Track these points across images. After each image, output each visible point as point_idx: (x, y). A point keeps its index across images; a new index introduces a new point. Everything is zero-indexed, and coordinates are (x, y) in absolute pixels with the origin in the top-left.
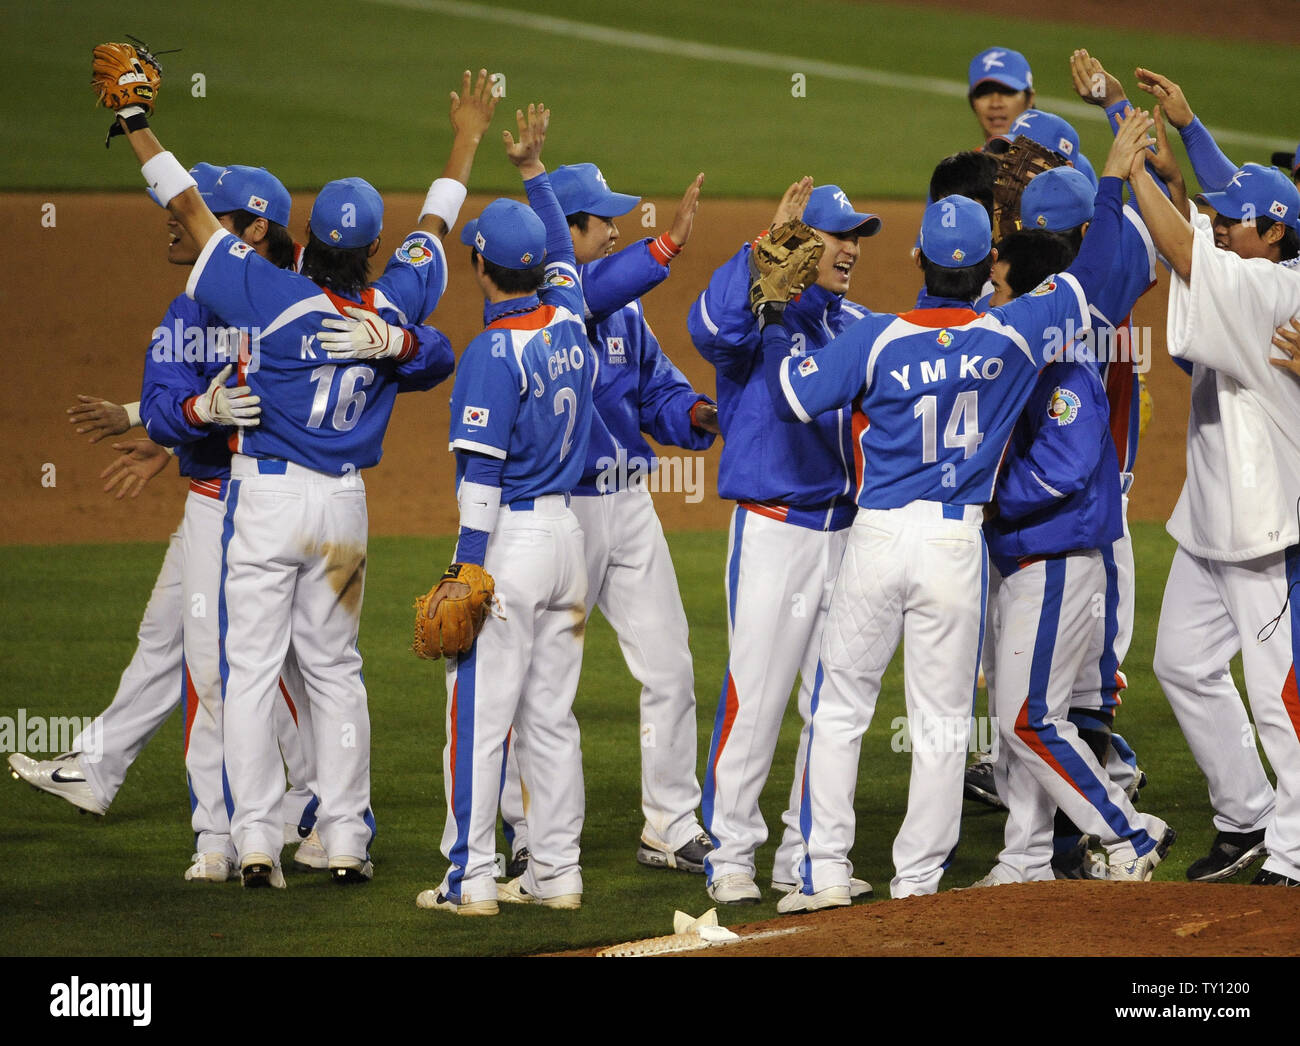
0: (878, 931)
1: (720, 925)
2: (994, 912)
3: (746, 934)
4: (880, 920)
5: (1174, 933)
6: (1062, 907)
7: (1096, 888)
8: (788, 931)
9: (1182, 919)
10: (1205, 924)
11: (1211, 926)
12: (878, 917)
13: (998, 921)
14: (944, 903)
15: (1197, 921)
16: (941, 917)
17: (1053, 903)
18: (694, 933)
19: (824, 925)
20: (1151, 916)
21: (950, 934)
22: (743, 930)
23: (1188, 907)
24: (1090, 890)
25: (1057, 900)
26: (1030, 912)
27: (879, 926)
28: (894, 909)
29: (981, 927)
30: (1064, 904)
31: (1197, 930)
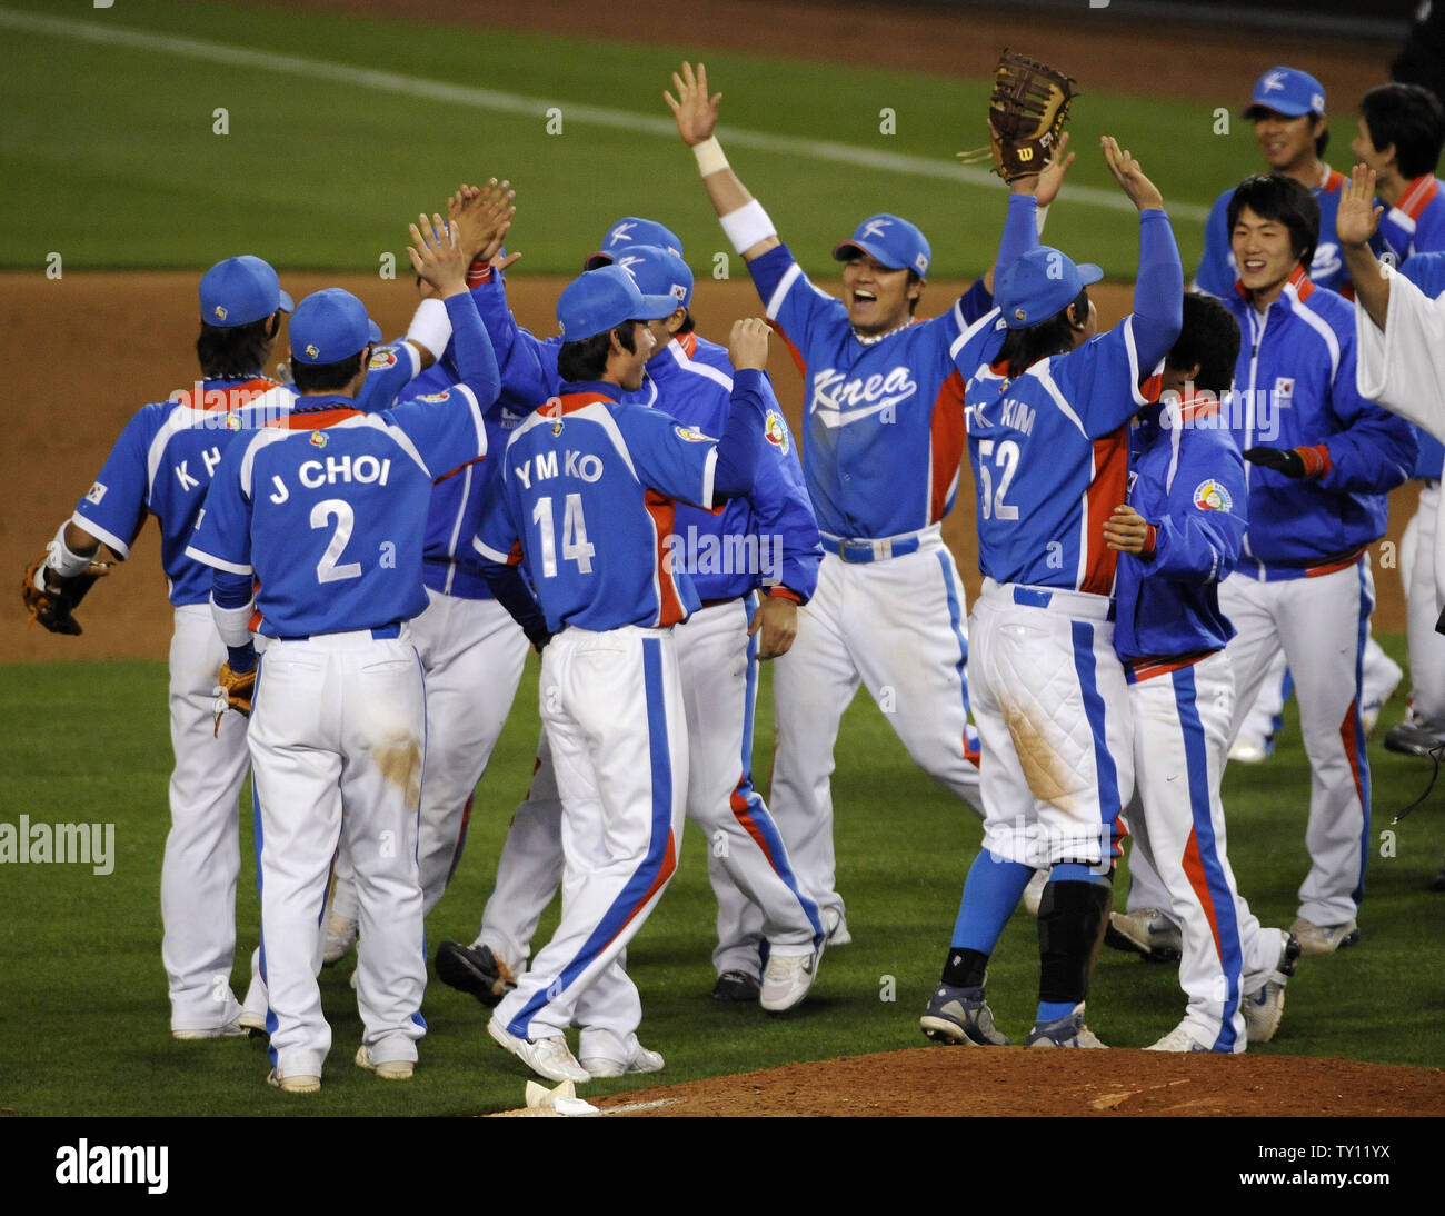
0: (756, 1103)
1: (577, 1097)
2: (888, 1081)
3: (608, 1108)
4: (758, 1092)
5: (1091, 1106)
6: (964, 1077)
7: (1001, 1055)
8: (654, 1104)
9: (1100, 1090)
10: (1125, 1095)
11: (1132, 1098)
12: (756, 1088)
13: (892, 1092)
14: (831, 1072)
15: (1116, 1093)
16: (827, 1087)
17: (954, 1072)
18: (549, 1106)
19: (696, 1097)
20: (1063, 1086)
21: (837, 1108)
22: (604, 1103)
23: (1105, 1076)
24: (995, 1058)
25: (958, 1068)
26: (928, 1083)
27: (757, 1099)
28: (774, 1079)
29: (873, 1099)
30: (967, 1073)
31: (1116, 1103)
